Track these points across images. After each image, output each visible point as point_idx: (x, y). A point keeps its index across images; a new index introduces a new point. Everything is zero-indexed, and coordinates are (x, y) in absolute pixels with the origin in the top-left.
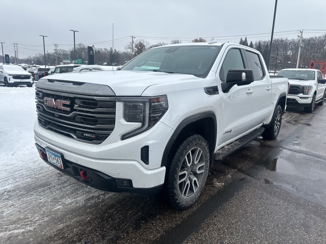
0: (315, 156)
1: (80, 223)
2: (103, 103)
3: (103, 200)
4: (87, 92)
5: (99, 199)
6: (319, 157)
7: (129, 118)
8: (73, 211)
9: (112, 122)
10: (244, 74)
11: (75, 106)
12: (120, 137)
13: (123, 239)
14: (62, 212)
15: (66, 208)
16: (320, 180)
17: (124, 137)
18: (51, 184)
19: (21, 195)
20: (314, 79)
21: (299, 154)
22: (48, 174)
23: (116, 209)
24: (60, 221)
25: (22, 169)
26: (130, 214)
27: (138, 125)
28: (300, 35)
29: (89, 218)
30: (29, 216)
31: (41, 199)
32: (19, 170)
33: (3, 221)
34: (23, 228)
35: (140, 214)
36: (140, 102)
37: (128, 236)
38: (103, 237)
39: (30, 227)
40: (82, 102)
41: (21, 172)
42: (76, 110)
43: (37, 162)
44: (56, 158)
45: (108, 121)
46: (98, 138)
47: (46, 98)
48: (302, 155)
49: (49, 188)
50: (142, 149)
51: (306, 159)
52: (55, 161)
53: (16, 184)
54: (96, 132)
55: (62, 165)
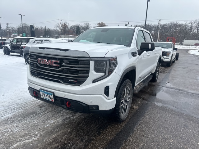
0: (179, 90)
1: (65, 134)
2: (82, 61)
3: (73, 120)
4: (72, 55)
5: (70, 119)
6: (181, 90)
7: (97, 70)
8: (58, 127)
9: (88, 72)
10: (150, 45)
11: (63, 63)
12: (92, 81)
13: (94, 140)
14: (51, 128)
15: (53, 126)
16: (186, 103)
17: (94, 81)
18: (36, 112)
19: (20, 120)
20: (171, 48)
21: (171, 89)
22: (32, 107)
23: (83, 124)
24: (52, 133)
25: (13, 104)
26: (92, 126)
27: (103, 74)
28: (159, 23)
29: (69, 131)
30: (31, 131)
31: (34, 121)
32: (12, 105)
33: (15, 136)
34: (30, 139)
35: (98, 126)
36: (104, 61)
37: (96, 138)
38: (82, 140)
39: (35, 138)
40: (68, 61)
41: (13, 106)
42: (63, 66)
43: (21, 100)
44: (49, 95)
45: (85, 72)
46: (79, 82)
47: (39, 59)
48: (173, 90)
49: (37, 115)
50: (105, 88)
51: (175, 91)
52: (47, 97)
53: (14, 113)
54: (78, 78)
55: (53, 99)
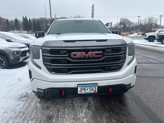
1: (108, 118)
3: (95, 105)
5: (92, 106)
8: (95, 116)
9: (125, 58)
12: (127, 65)
27: (132, 57)
44: (91, 88)
50: (135, 67)
52: (88, 91)
54: (119, 64)
55: (97, 90)
